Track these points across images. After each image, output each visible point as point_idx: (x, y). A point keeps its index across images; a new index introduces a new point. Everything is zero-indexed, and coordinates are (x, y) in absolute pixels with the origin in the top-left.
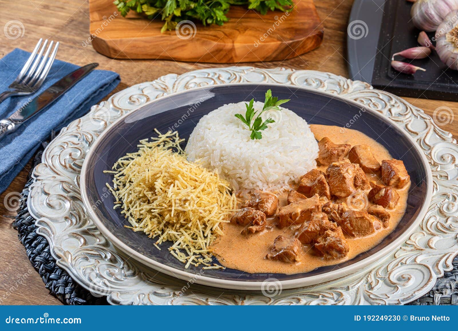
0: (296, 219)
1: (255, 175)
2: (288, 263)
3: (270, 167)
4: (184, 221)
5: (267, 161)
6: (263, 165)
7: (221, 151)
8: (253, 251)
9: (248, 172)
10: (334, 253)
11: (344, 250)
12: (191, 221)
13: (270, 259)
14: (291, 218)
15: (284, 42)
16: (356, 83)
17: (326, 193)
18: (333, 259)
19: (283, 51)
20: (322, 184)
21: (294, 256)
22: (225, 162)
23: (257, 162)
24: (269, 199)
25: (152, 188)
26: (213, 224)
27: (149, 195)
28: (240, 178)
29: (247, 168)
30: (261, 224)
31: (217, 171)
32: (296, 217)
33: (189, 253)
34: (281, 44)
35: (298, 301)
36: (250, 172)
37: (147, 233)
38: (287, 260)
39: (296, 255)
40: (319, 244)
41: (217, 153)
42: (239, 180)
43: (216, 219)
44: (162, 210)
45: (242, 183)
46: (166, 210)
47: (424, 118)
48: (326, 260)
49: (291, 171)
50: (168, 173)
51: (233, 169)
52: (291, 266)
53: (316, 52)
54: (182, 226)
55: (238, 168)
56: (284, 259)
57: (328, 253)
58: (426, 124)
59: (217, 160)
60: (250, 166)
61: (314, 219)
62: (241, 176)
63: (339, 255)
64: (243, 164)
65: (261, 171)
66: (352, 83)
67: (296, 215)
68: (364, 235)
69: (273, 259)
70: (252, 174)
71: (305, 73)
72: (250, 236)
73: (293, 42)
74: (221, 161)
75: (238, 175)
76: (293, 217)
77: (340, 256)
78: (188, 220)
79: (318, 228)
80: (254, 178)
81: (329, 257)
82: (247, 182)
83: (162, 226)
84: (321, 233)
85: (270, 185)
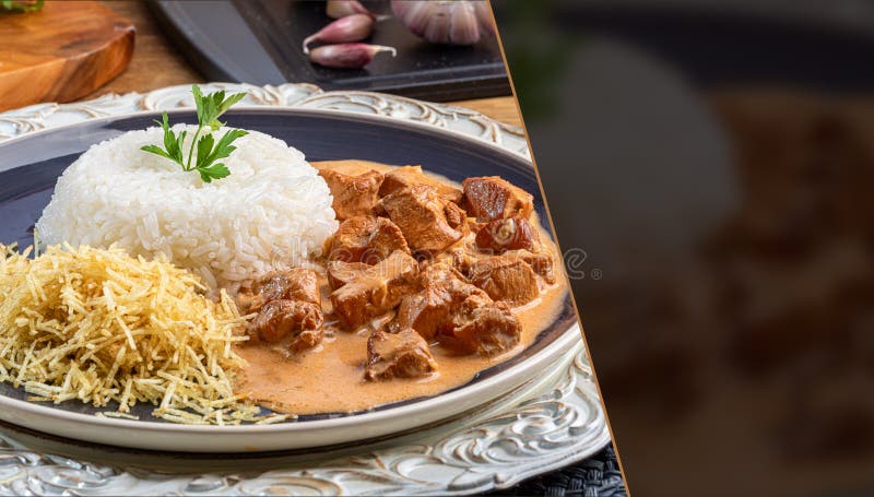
0: (380, 302)
4: (158, 355)
7: (160, 215)
9: (231, 245)
10: (499, 337)
12: (173, 352)
13: (378, 379)
14: (370, 300)
15: (72, 58)
16: (285, 89)
18: (500, 350)
19: (72, 78)
20: (390, 233)
22: (176, 233)
23: (245, 217)
25: (55, 311)
26: (218, 349)
27: (53, 325)
28: (217, 260)
29: (228, 234)
30: (316, 325)
32: (382, 297)
33: (202, 411)
34: (67, 62)
35: (482, 434)
36: (236, 241)
37: (86, 400)
38: (414, 372)
40: (463, 327)
41: (153, 219)
42: (215, 264)
43: (221, 337)
44: (101, 346)
45: (222, 271)
46: (109, 342)
47: (468, 115)
48: (486, 355)
50: (79, 271)
53: (127, 75)
54: (158, 365)
56: (407, 370)
57: (486, 341)
58: (479, 124)
59: (156, 233)
60: (233, 229)
61: (432, 283)
63: (508, 340)
64: (218, 228)
66: (278, 92)
67: (380, 291)
68: (523, 304)
69: (383, 377)
70: (241, 245)
71: (169, 94)
73: (91, 55)
74: (165, 233)
75: (212, 255)
76: (375, 298)
78: (167, 352)
79: (449, 298)
82: (234, 263)
83: (110, 379)
84: (454, 308)
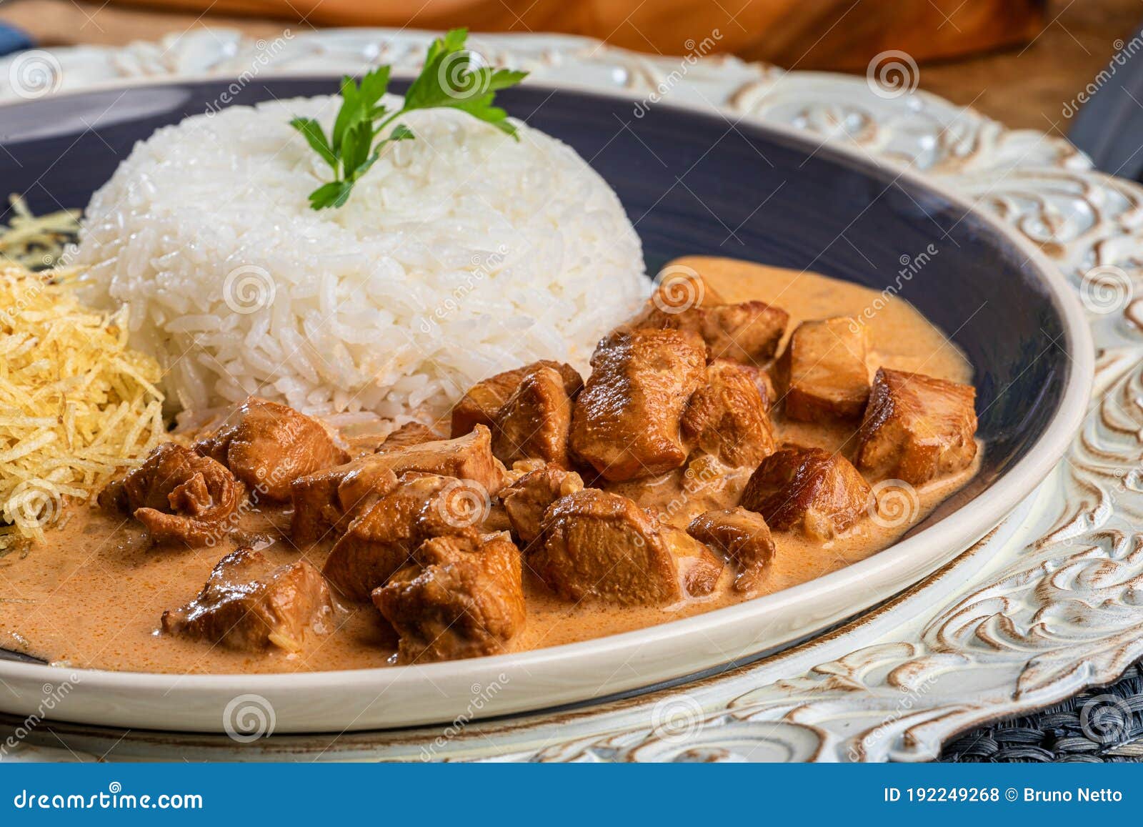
1: (269, 344)
2: (237, 650)
3: (340, 316)
5: (332, 292)
6: (314, 303)
8: (127, 605)
9: (244, 329)
10: (438, 629)
11: (481, 623)
13: (175, 632)
17: (546, 444)
18: (433, 658)
21: (269, 622)
22: (161, 278)
24: (275, 424)
28: (212, 350)
30: (202, 509)
31: (122, 317)
36: (255, 327)
39: (279, 620)
40: (386, 588)
41: (141, 243)
42: (207, 359)
49: (441, 352)
51: (189, 313)
52: (248, 662)
55: (205, 308)
56: (227, 631)
57: (415, 633)
59: (135, 270)
62: (214, 342)
63: (457, 645)
65: (302, 332)
67: (354, 487)
69: (185, 630)
70: (258, 337)
72: (152, 561)
74: (149, 273)
76: (343, 499)
77: (463, 646)
80: (268, 356)
81: (417, 647)
85: (341, 403)
